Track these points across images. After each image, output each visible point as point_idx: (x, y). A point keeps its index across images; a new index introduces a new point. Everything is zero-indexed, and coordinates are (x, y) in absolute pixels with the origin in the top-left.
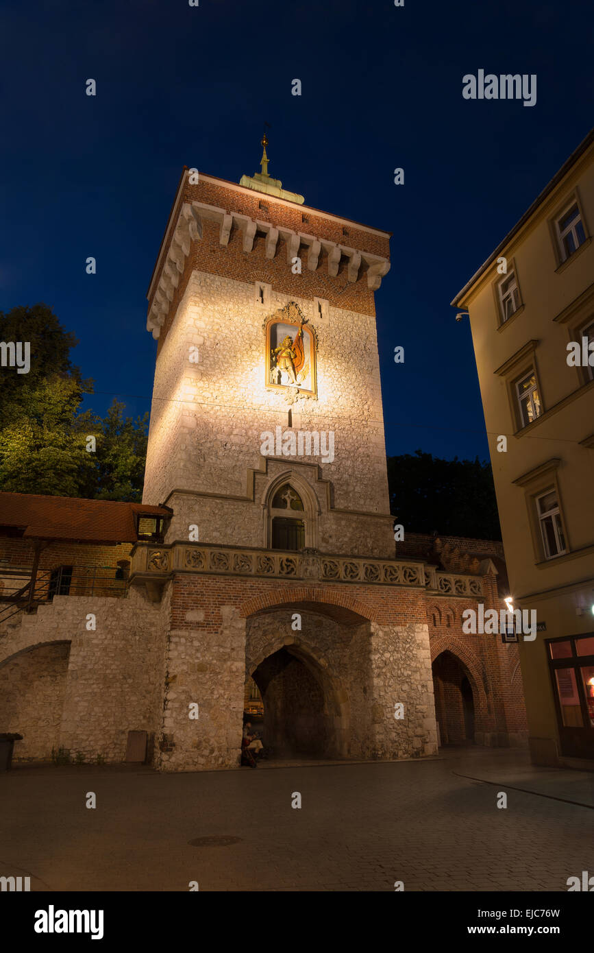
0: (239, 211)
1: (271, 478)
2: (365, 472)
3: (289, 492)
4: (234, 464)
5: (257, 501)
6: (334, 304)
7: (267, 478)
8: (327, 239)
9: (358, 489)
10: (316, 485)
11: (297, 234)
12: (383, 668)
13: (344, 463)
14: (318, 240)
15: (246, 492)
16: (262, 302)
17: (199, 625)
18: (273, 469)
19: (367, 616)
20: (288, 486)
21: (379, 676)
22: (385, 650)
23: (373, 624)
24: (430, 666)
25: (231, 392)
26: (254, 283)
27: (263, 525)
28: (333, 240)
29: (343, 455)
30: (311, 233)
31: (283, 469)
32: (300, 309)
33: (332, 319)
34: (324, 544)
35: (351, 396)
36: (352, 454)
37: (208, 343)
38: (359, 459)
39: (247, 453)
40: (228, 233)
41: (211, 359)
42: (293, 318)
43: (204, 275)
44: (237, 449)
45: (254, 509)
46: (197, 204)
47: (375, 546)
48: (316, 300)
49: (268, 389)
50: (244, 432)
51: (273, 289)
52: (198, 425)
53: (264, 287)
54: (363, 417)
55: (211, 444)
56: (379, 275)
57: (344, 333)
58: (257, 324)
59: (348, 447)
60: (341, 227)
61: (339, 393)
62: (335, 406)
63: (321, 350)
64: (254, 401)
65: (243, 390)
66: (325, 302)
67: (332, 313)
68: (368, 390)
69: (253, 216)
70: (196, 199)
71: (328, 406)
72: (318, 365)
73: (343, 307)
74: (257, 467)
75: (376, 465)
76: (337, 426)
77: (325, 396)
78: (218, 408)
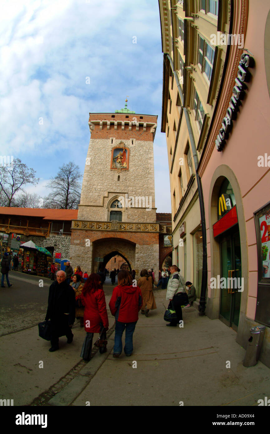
1: (110, 197)
2: (146, 193)
3: (117, 202)
4: (98, 195)
5: (104, 206)
6: (137, 139)
7: (108, 198)
11: (123, 122)
12: (140, 258)
14: (131, 122)
17: (77, 244)
18: (111, 195)
19: (135, 242)
20: (116, 200)
21: (138, 261)
22: (141, 253)
23: (137, 244)
24: (158, 258)
25: (99, 172)
26: (109, 138)
27: (106, 214)
29: (138, 188)
30: (129, 120)
31: (114, 195)
32: (125, 143)
33: (136, 144)
34: (128, 219)
35: (142, 168)
36: (141, 188)
37: (93, 159)
38: (144, 189)
39: (103, 191)
40: (102, 126)
41: (93, 163)
42: (122, 146)
43: (94, 139)
44: (100, 190)
45: (104, 209)
46: (92, 121)
47: (148, 218)
48: (131, 139)
49: (111, 169)
50: (102, 184)
51: (116, 139)
52: (87, 184)
53: (113, 139)
54: (146, 175)
55: (91, 189)
56: (154, 128)
57: (141, 148)
58: (109, 150)
59: (140, 185)
60: (139, 117)
61: (137, 167)
62: (136, 172)
63: (131, 155)
64: (106, 174)
65: (103, 171)
66: (134, 140)
67: (137, 142)
68: (149, 165)
69: (109, 120)
70: (92, 120)
71: (133, 172)
72: (130, 159)
73: (141, 140)
74: (106, 195)
75: (151, 191)
76: (136, 178)
77: (132, 169)
78: (94, 178)
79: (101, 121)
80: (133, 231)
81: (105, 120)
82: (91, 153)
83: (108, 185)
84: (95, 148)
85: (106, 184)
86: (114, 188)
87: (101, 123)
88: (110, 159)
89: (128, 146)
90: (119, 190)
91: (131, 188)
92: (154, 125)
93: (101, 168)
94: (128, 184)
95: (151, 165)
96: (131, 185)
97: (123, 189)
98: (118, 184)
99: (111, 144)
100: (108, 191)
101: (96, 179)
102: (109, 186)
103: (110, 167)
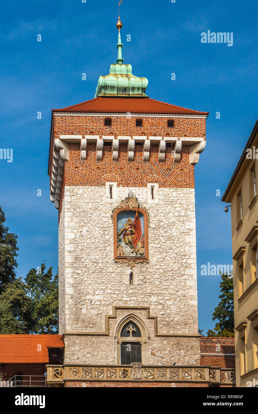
0: (91, 132)
1: (119, 318)
2: (181, 307)
3: (131, 326)
4: (97, 313)
5: (111, 334)
6: (162, 185)
7: (117, 320)
8: (155, 135)
9: (176, 319)
10: (148, 320)
11: (132, 139)
13: (167, 303)
14: (148, 139)
15: (104, 330)
16: (111, 198)
18: (120, 314)
20: (131, 322)
25: (94, 267)
26: (104, 184)
27: (115, 348)
28: (160, 135)
29: (167, 298)
30: (143, 134)
31: (126, 313)
32: (137, 196)
33: (161, 197)
34: (152, 357)
35: (174, 255)
36: (173, 296)
37: (78, 236)
38: (179, 299)
39: (104, 305)
40: (85, 151)
41: (80, 247)
42: (132, 205)
43: (72, 187)
44: (98, 303)
45: (110, 340)
46: (63, 137)
47: (186, 355)
48: (149, 185)
49: (116, 261)
50: (102, 291)
51: (118, 185)
52: (75, 292)
53: (112, 185)
54: (182, 269)
55: (83, 303)
56: (197, 153)
57: (169, 207)
58: (107, 215)
59: (171, 291)
60: (166, 121)
61: (165, 254)
62: (162, 264)
63: (152, 225)
64: (108, 270)
65: (100, 265)
66: (156, 185)
67: (161, 193)
68: (187, 248)
69: (101, 134)
70: (62, 133)
71: (156, 265)
72: (150, 236)
73: (170, 186)
74: (111, 313)
75: (190, 302)
76: (163, 278)
77: (155, 259)
78: (86, 279)
79: (84, 138)
80: (167, 380)
81: (92, 133)
82: (74, 224)
83: (114, 294)
84: (78, 210)
85: (109, 291)
86: (125, 299)
87: (84, 142)
88: (110, 237)
89: (144, 205)
90: (133, 302)
91: (154, 299)
92: (198, 143)
93: (97, 257)
94: (149, 291)
95: (190, 246)
96: (155, 292)
97: (141, 300)
98: (131, 291)
99: (109, 200)
100: (114, 305)
101: (90, 282)
102: (115, 296)
103: (112, 256)
